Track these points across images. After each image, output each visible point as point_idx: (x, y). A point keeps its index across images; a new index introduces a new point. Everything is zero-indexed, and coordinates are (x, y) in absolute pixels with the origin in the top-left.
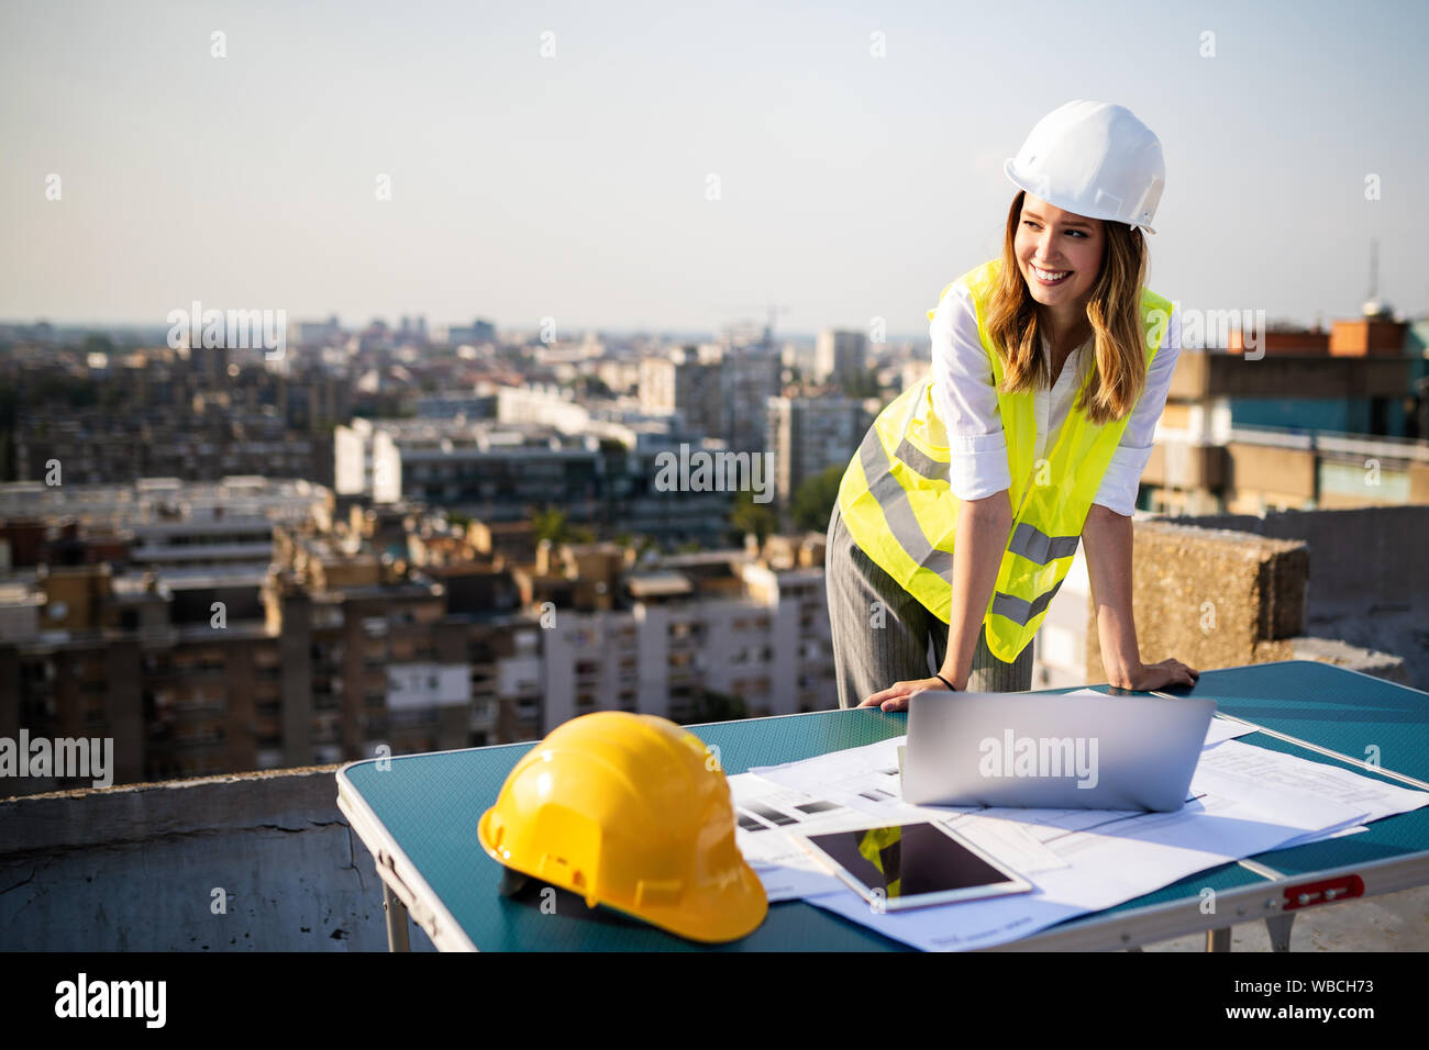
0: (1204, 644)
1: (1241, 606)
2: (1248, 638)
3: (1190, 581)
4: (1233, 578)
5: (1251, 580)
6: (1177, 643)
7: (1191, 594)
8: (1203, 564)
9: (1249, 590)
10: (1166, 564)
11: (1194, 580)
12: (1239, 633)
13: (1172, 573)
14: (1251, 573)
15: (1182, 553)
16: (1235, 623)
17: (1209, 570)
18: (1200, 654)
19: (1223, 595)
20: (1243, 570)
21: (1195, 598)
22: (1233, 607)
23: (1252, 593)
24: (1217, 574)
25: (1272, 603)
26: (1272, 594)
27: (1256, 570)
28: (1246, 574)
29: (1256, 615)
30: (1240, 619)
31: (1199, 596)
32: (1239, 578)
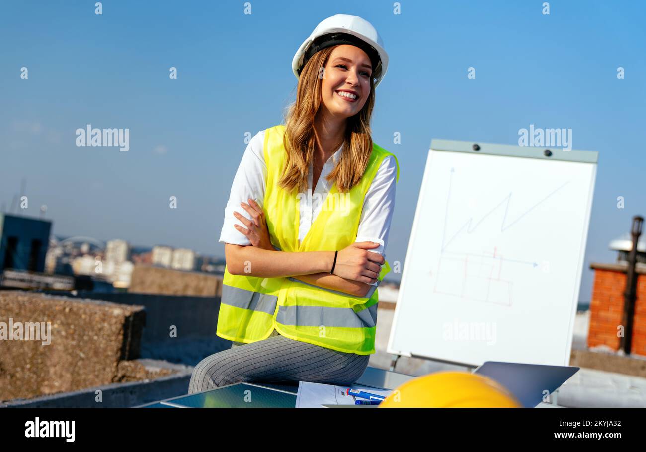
0: (80, 363)
1: (111, 341)
2: (114, 359)
3: (72, 327)
4: (106, 325)
5: (119, 326)
6: (58, 363)
7: (72, 335)
8: (83, 317)
9: (117, 332)
10: (55, 316)
11: (75, 326)
12: (107, 356)
13: (59, 322)
14: (119, 323)
15: (67, 310)
16: (105, 350)
17: (88, 320)
18: (76, 369)
19: (97, 335)
20: (114, 321)
21: (76, 337)
22: (104, 341)
23: (119, 334)
24: (94, 323)
25: (129, 339)
26: (130, 334)
27: (123, 321)
28: (116, 323)
29: (120, 346)
30: (109, 348)
31: (79, 335)
32: (111, 325)
